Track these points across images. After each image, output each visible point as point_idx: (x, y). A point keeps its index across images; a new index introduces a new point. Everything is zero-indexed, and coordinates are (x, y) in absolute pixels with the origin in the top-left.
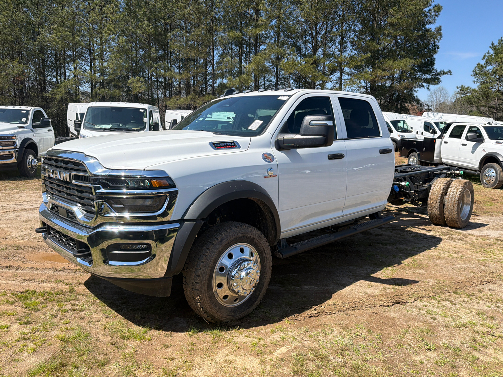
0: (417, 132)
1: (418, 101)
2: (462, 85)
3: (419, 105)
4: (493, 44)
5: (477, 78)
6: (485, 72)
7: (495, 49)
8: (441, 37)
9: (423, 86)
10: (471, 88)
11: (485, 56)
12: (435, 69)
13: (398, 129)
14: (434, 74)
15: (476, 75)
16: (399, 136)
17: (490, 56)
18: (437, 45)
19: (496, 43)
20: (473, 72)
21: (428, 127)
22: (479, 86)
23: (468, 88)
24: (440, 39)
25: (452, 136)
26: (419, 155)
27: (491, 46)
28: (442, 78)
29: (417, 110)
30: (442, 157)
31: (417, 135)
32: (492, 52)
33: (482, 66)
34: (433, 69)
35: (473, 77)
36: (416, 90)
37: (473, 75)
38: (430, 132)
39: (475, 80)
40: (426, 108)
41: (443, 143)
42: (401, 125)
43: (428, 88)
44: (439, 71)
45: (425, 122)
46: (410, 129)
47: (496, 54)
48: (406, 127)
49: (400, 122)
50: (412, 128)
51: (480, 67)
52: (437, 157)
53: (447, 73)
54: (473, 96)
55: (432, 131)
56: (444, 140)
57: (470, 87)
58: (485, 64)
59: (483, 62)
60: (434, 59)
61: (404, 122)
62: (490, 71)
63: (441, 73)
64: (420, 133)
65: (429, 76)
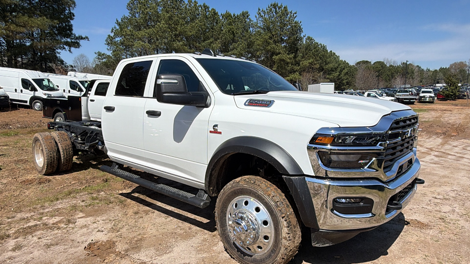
0: (64, 91)
1: (62, 62)
2: (99, 52)
3: (63, 65)
4: (117, 21)
5: (109, 47)
6: (115, 42)
7: (120, 25)
8: (75, 5)
9: (64, 48)
10: (106, 55)
11: (113, 30)
12: (73, 33)
13: (42, 87)
14: (73, 37)
15: (108, 44)
16: (45, 94)
17: (117, 30)
18: (72, 13)
19: (120, 21)
20: (106, 41)
21: (74, 86)
22: (112, 53)
23: (104, 54)
24: (74, 7)
25: (97, 93)
26: (65, 115)
27: (117, 22)
28: (81, 42)
29: (62, 70)
30: (90, 116)
31: (64, 93)
32: (118, 27)
33: (112, 37)
34: (72, 34)
35: (107, 46)
36: (59, 52)
37: (106, 44)
38: (76, 90)
39: (109, 48)
40: (70, 68)
41: (89, 101)
42: (45, 83)
43: (70, 51)
44: (77, 35)
45: (70, 81)
46: (56, 87)
47: (121, 29)
48: (51, 86)
49: (44, 81)
50: (58, 86)
51: (111, 38)
52: (85, 116)
53: (84, 38)
54: (109, 61)
55: (78, 90)
56: (89, 99)
57: (105, 53)
58: (114, 36)
59: (112, 35)
60: (72, 25)
61: (49, 80)
62: (119, 42)
63: (80, 38)
64: (67, 91)
65: (69, 40)
